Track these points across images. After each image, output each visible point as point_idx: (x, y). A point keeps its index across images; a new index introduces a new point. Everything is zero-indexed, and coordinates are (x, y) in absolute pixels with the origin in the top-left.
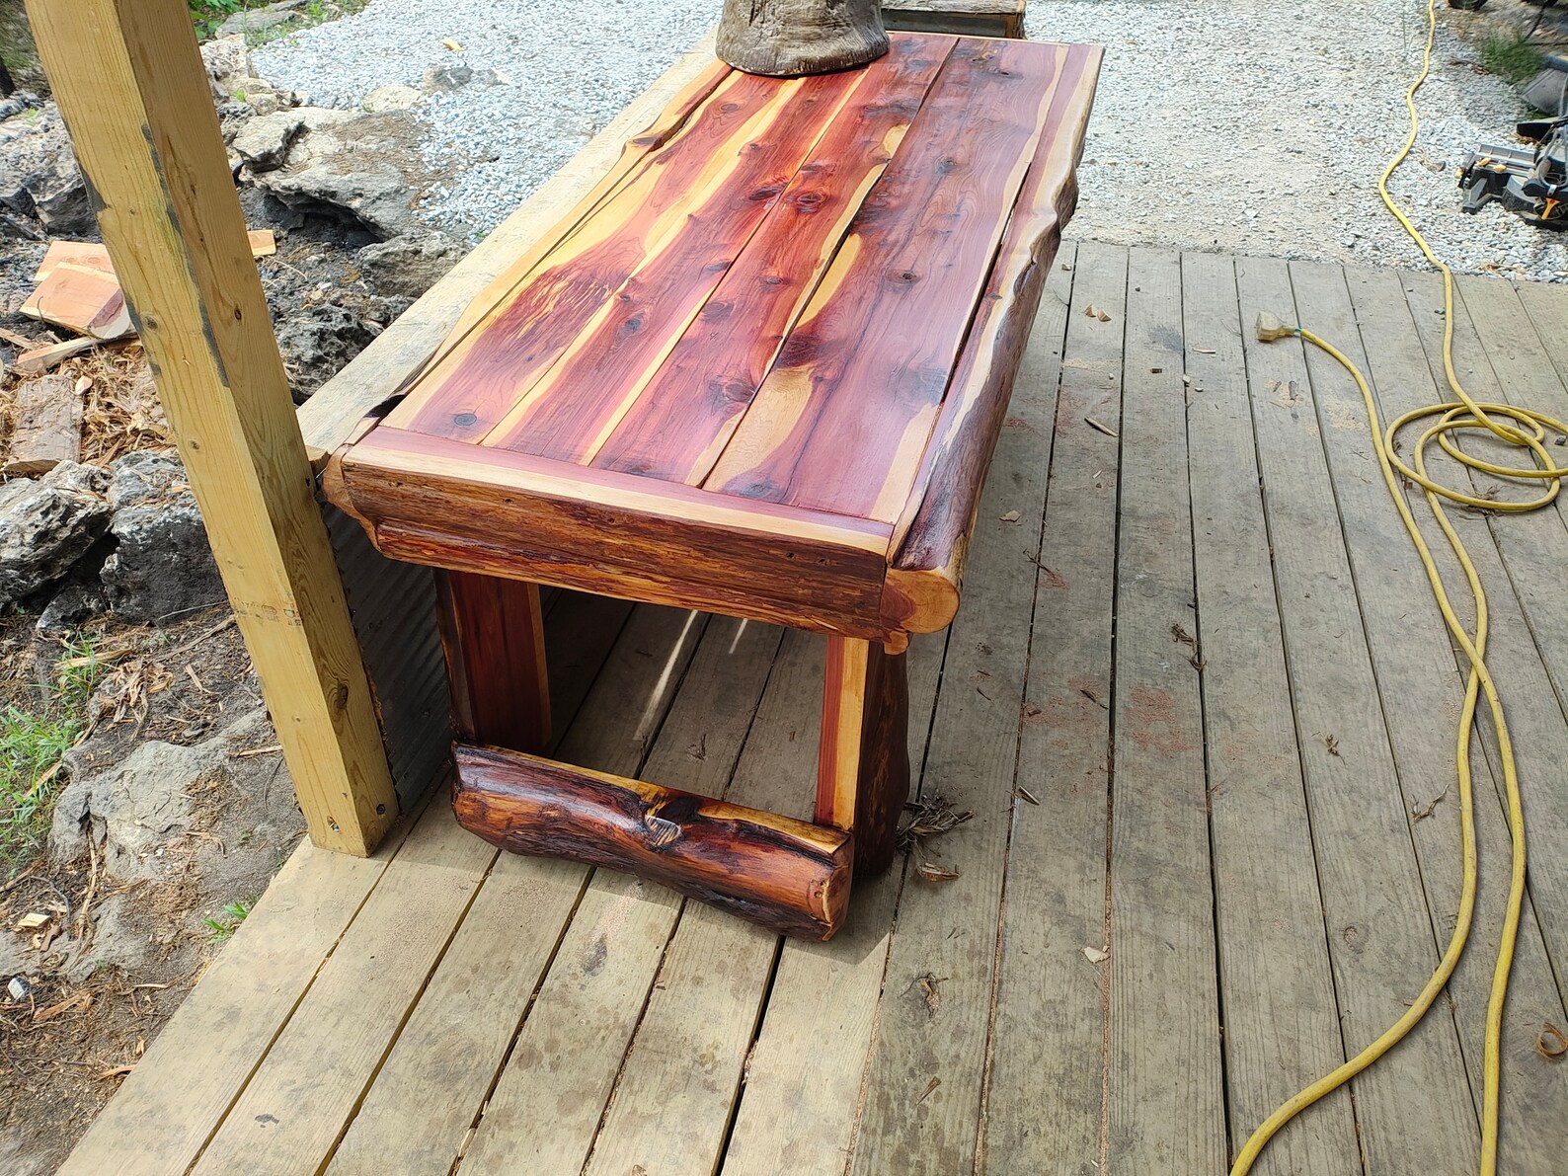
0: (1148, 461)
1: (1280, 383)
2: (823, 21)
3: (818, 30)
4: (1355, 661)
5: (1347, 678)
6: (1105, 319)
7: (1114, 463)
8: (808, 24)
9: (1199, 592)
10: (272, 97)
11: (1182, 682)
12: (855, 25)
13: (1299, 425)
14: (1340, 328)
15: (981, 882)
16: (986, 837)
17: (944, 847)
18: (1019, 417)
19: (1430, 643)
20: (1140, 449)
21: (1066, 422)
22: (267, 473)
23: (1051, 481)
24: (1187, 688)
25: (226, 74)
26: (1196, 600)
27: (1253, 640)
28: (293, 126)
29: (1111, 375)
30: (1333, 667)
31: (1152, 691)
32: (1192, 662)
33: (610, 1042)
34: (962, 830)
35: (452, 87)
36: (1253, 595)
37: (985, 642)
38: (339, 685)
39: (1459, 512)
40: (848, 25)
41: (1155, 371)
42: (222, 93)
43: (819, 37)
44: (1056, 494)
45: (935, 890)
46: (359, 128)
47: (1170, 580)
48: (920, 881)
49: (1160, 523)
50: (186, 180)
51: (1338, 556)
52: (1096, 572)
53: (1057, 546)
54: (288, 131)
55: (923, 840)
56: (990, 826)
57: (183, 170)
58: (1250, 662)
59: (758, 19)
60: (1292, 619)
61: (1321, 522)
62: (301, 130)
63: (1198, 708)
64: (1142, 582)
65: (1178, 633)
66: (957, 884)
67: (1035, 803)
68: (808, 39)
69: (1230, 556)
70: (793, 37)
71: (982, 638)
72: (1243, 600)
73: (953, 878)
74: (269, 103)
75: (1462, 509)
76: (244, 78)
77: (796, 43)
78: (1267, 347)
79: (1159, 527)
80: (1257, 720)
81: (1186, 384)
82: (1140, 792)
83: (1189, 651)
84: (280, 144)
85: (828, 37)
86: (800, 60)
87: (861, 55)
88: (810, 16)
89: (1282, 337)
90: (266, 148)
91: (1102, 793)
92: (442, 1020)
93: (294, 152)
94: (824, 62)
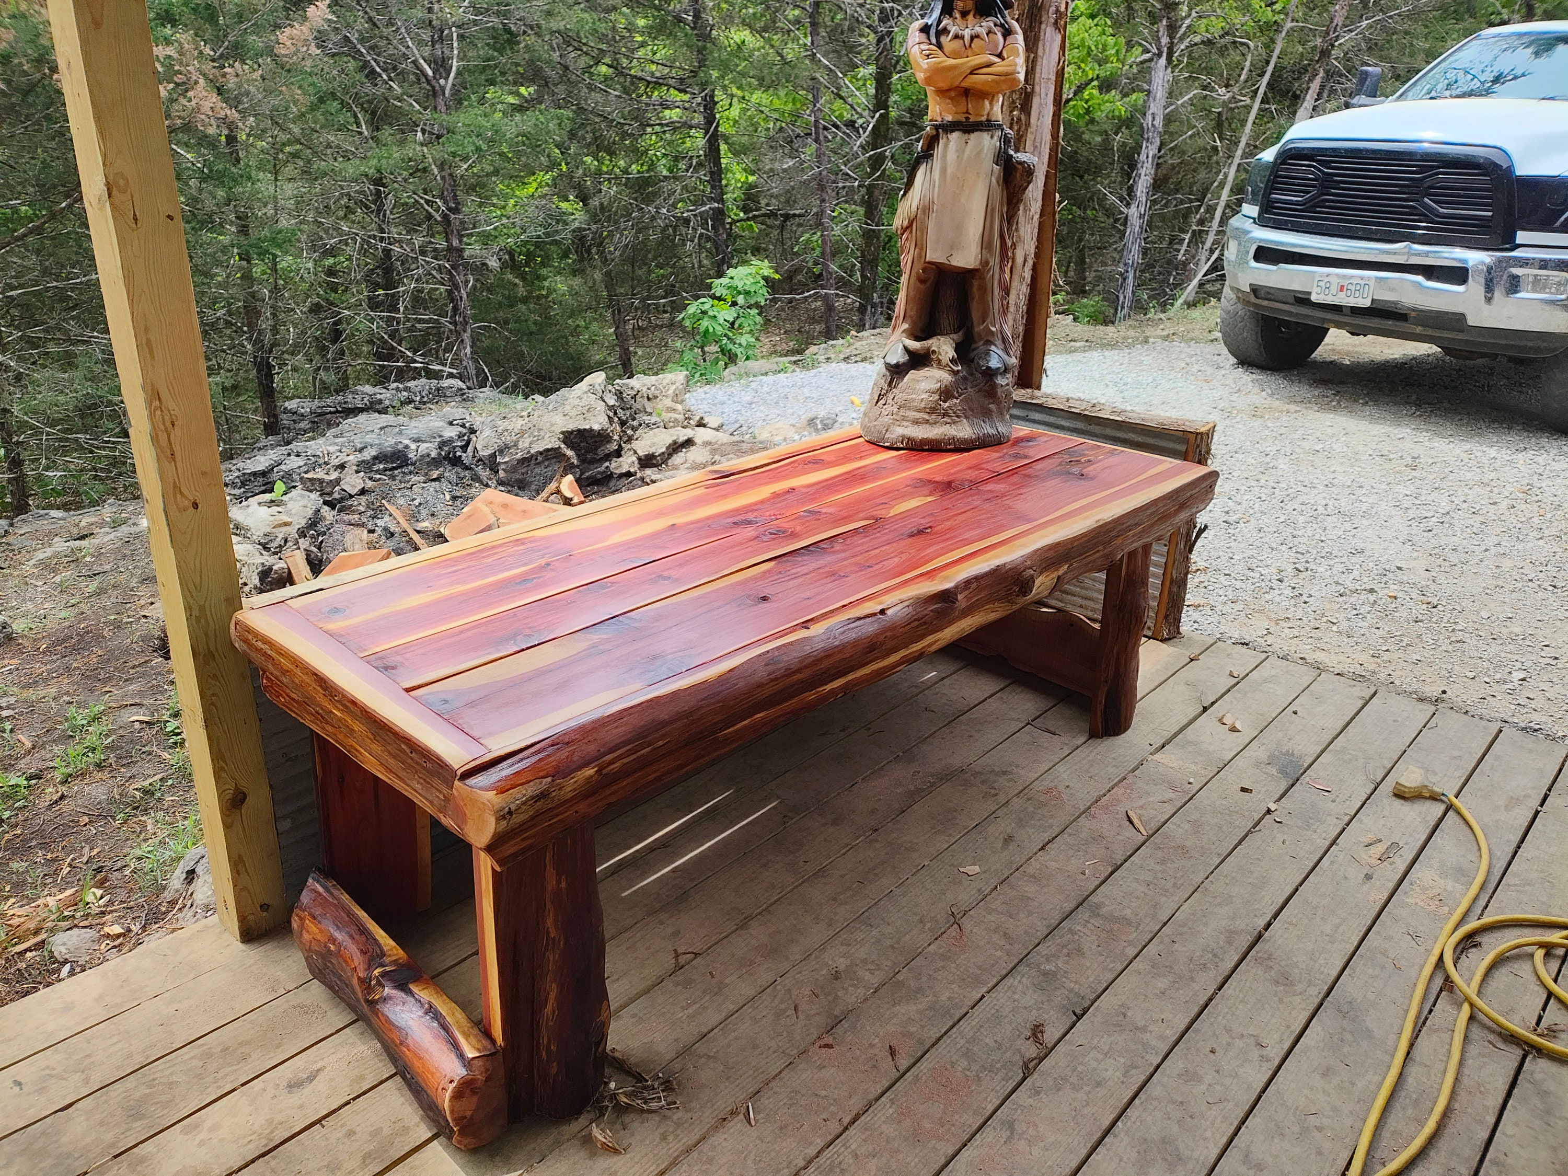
0: (1159, 868)
1: (1380, 841)
2: (932, 411)
3: (926, 416)
4: (1208, 1134)
5: (1181, 1147)
6: (1233, 729)
7: (1119, 858)
8: (919, 411)
9: (1096, 1004)
10: (681, 417)
11: (998, 1078)
12: (966, 417)
13: (1366, 888)
14: (1508, 808)
15: (637, 1167)
16: (679, 1132)
17: (636, 1124)
18: (1061, 788)
19: (1319, 1153)
20: (1160, 854)
21: (1106, 808)
22: (196, 613)
23: (1041, 853)
24: (997, 1086)
25: (656, 397)
26: (1085, 1011)
27: (1112, 1070)
28: (682, 439)
29: (1191, 780)
30: (1176, 1129)
31: (959, 1074)
32: (1025, 1065)
33: (252, 1146)
34: (665, 1117)
35: (817, 430)
36: (1151, 1028)
37: (842, 968)
38: (237, 789)
39: (1491, 1037)
40: (958, 417)
41: (1243, 790)
42: (649, 410)
43: (927, 422)
44: (1033, 867)
45: (593, 1155)
46: (729, 448)
47: (1076, 982)
48: (588, 1140)
49: (1116, 927)
50: (167, 418)
51: (1288, 1027)
52: (1008, 947)
53: (990, 911)
54: (675, 442)
55: (621, 1110)
56: (692, 1124)
57: (166, 412)
58: (1087, 1089)
59: (882, 402)
60: (1175, 1063)
61: (1300, 987)
62: (689, 443)
63: (990, 1108)
64: (1046, 974)
65: (1037, 1031)
66: (616, 1158)
67: (750, 1123)
68: (916, 422)
69: (1161, 983)
70: (904, 418)
71: (842, 963)
72: (1137, 1028)
73: (616, 1151)
74: (676, 420)
75: (1500, 1034)
76: (668, 402)
77: (905, 424)
78: (1398, 803)
79: (1111, 930)
80: (1042, 1144)
81: (1269, 811)
82: (856, 1156)
83: (1032, 1051)
84: (664, 450)
85: (935, 423)
86: (903, 437)
87: (965, 441)
88: (923, 405)
89: (1425, 798)
90: (652, 450)
91: (820, 1143)
92: (171, 1074)
93: (675, 456)
94: (924, 442)
